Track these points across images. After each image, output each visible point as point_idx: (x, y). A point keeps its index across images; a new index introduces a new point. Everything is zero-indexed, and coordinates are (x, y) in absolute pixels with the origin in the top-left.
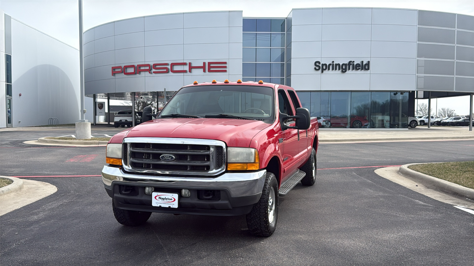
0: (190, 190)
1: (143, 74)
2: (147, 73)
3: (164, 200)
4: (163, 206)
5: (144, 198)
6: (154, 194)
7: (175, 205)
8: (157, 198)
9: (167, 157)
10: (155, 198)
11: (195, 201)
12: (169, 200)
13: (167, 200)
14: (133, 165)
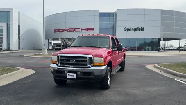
0: (80, 72)
1: (65, 32)
2: (66, 32)
3: (71, 76)
4: (71, 78)
6: (68, 74)
9: (73, 61)
11: (82, 76)
12: (73, 76)
14: (61, 63)
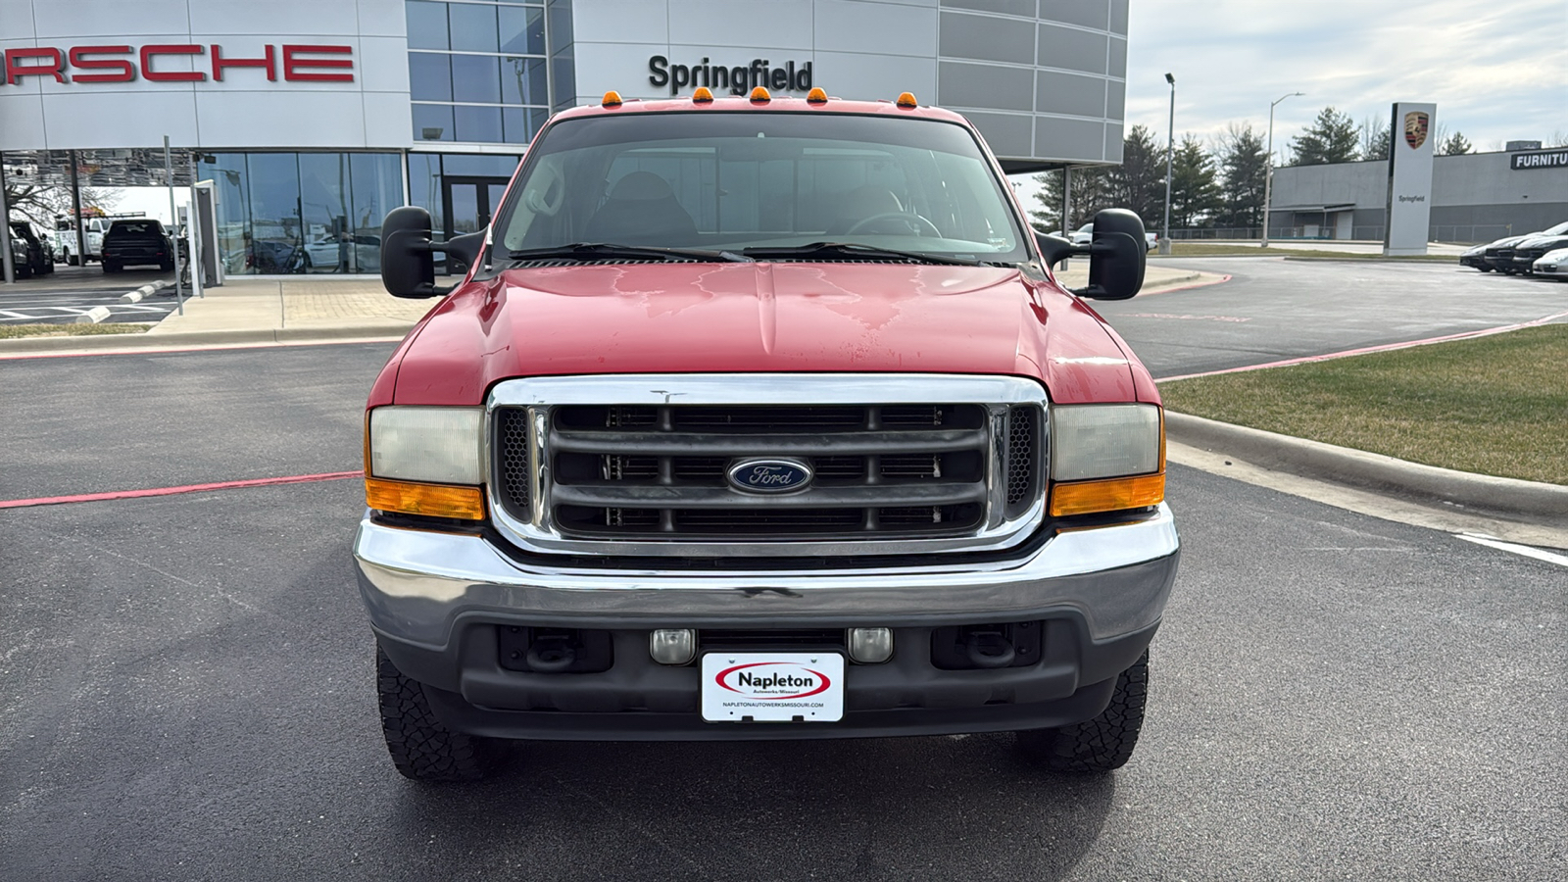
1: (31, 83)
2: (50, 81)
3: (768, 688)
4: (761, 715)
5: (651, 683)
6: (713, 663)
7: (830, 708)
8: (731, 679)
9: (771, 473)
10: (720, 679)
11: (926, 680)
12: (794, 688)
13: (787, 688)
14: (565, 517)
